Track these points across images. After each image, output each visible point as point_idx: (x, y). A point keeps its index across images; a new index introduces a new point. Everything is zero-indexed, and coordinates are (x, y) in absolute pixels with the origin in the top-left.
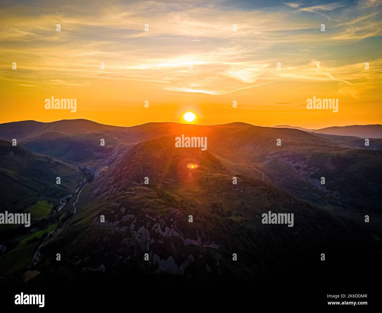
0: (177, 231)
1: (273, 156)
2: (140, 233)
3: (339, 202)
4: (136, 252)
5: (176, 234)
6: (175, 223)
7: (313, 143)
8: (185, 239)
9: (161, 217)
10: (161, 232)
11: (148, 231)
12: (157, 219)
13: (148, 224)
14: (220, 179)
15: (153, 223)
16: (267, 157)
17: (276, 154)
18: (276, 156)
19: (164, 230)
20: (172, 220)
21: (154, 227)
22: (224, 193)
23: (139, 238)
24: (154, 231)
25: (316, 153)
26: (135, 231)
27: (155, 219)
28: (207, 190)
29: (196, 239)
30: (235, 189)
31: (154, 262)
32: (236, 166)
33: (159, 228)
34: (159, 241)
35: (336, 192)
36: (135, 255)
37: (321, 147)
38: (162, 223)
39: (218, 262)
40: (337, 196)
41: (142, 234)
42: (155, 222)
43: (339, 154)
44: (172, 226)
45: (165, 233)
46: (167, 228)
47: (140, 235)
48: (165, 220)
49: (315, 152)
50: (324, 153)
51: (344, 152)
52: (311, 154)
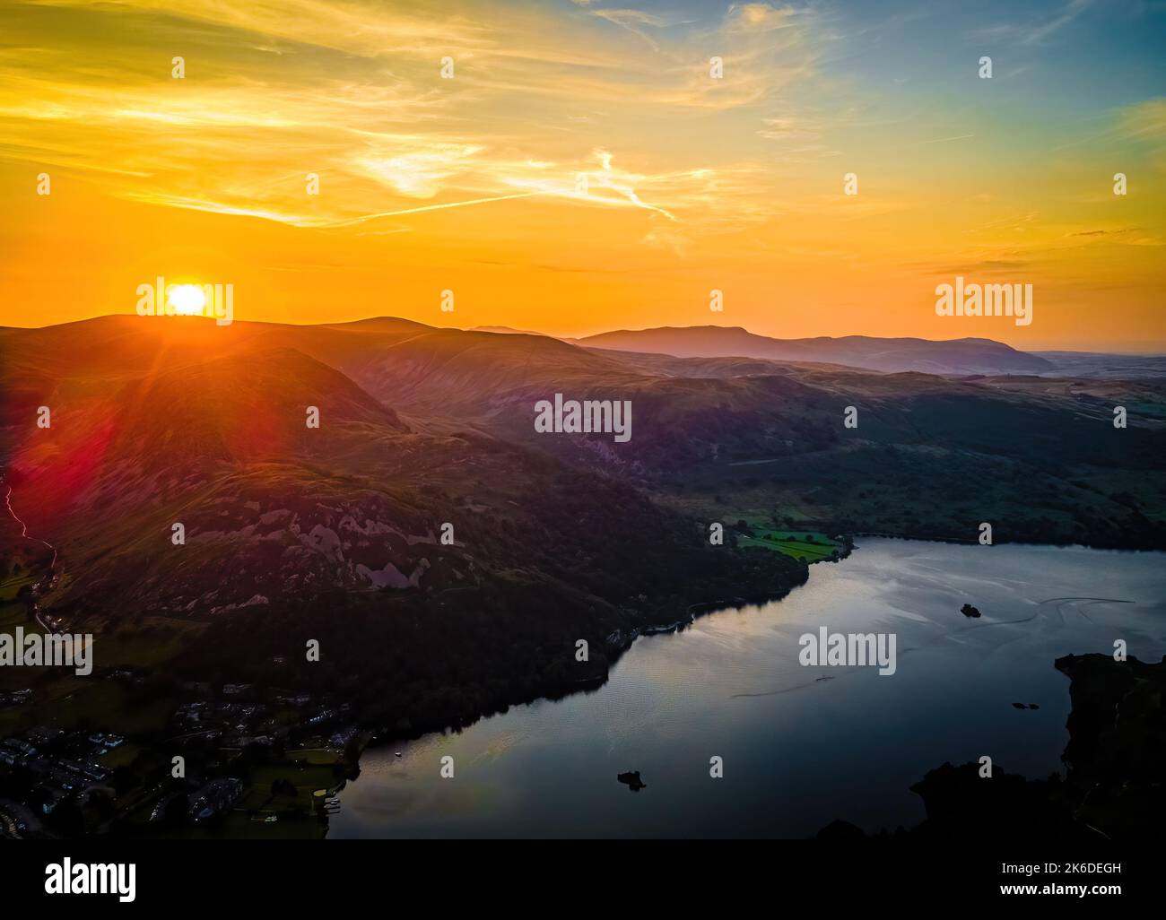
0: (389, 524)
1: (505, 400)
2: (316, 536)
3: (644, 481)
4: (321, 565)
5: (389, 530)
6: (382, 511)
7: (585, 367)
8: (407, 537)
9: (351, 505)
10: (360, 530)
11: (332, 531)
12: (343, 508)
13: (328, 520)
14: (422, 444)
15: (338, 517)
16: (491, 401)
17: (510, 394)
18: (513, 399)
19: (364, 526)
20: (374, 507)
21: (342, 522)
22: (438, 469)
23: (319, 543)
24: (345, 530)
25: (596, 388)
26: (305, 535)
27: (340, 510)
28: (400, 466)
29: (426, 535)
30: (458, 459)
31: (362, 577)
32: (427, 425)
33: (354, 523)
34: (360, 544)
35: (636, 463)
36: (322, 569)
37: (605, 374)
38: (357, 514)
39: (471, 564)
40: (639, 469)
41: (321, 538)
42: (341, 515)
43: (639, 390)
44: (378, 517)
45: (367, 529)
46: (368, 522)
47: (317, 540)
48: (361, 509)
49: (593, 385)
50: (612, 388)
51: (648, 384)
52: (586, 390)
